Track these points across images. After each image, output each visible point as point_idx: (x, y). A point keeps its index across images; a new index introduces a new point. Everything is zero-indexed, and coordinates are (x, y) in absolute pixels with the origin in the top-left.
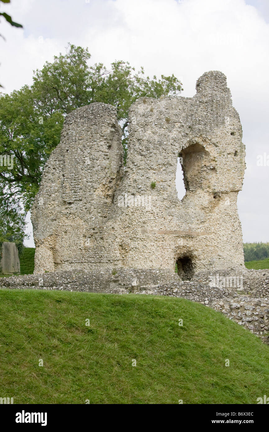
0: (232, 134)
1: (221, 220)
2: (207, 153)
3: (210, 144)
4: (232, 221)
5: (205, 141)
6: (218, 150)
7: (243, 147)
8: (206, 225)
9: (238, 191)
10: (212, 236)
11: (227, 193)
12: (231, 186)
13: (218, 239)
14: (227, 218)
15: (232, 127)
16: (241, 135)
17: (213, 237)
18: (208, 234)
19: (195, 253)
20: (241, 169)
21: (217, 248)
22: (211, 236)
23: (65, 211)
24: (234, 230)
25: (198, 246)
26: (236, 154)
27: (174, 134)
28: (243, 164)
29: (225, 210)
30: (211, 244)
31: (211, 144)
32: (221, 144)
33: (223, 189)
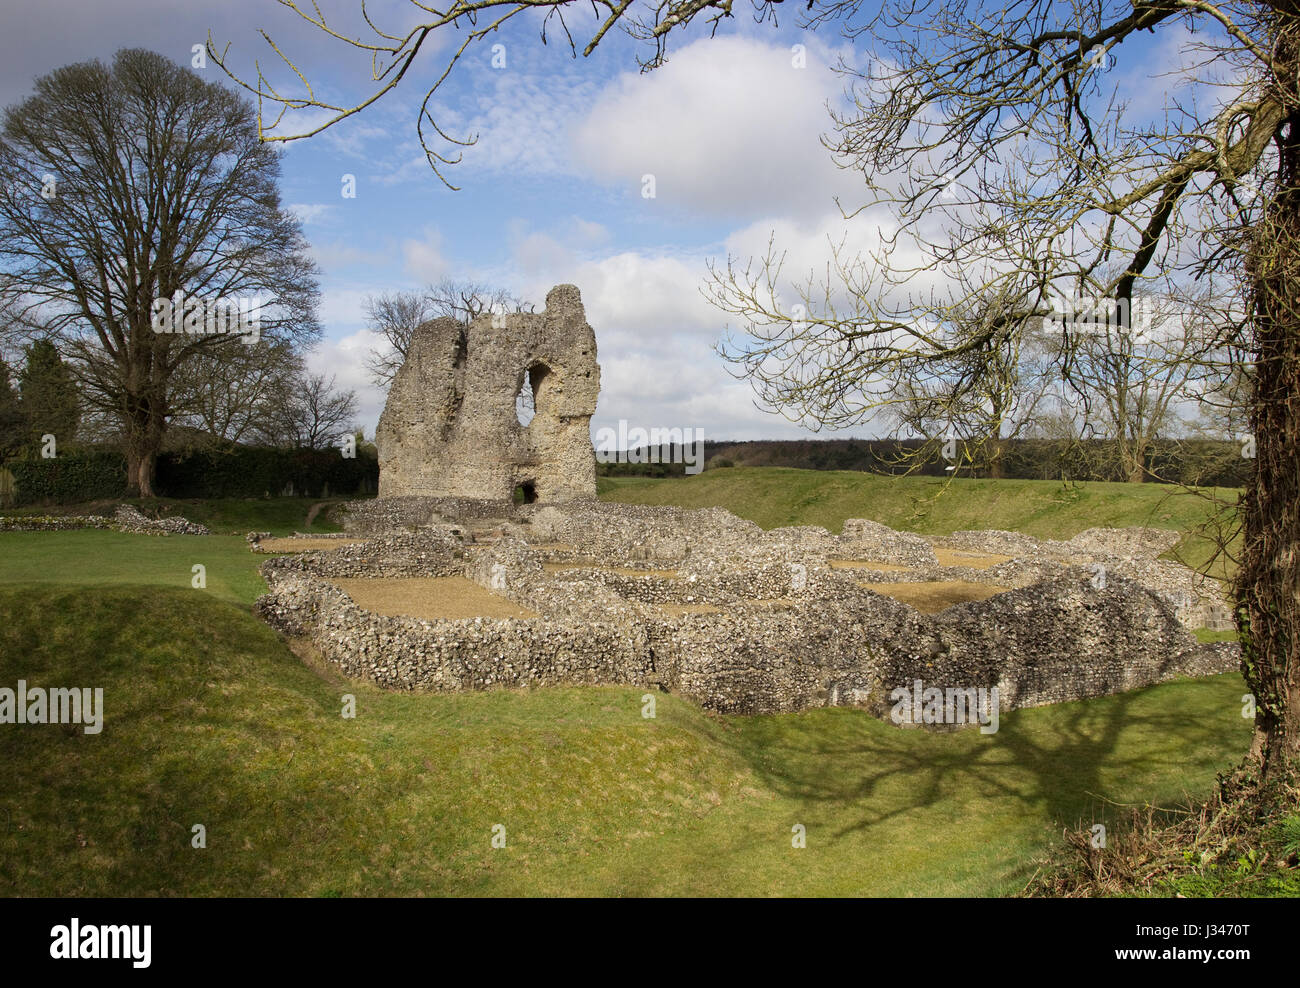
0: (584, 353)
2: (554, 374)
3: (556, 364)
5: (550, 361)
6: (566, 371)
7: (597, 368)
8: (550, 451)
9: (590, 416)
11: (576, 418)
12: (582, 410)
13: (564, 466)
15: (585, 346)
16: (595, 355)
18: (553, 461)
19: (538, 482)
20: (594, 391)
22: (556, 463)
23: (409, 433)
25: (540, 474)
26: (588, 376)
27: (515, 354)
28: (597, 386)
32: (570, 365)
33: (571, 413)
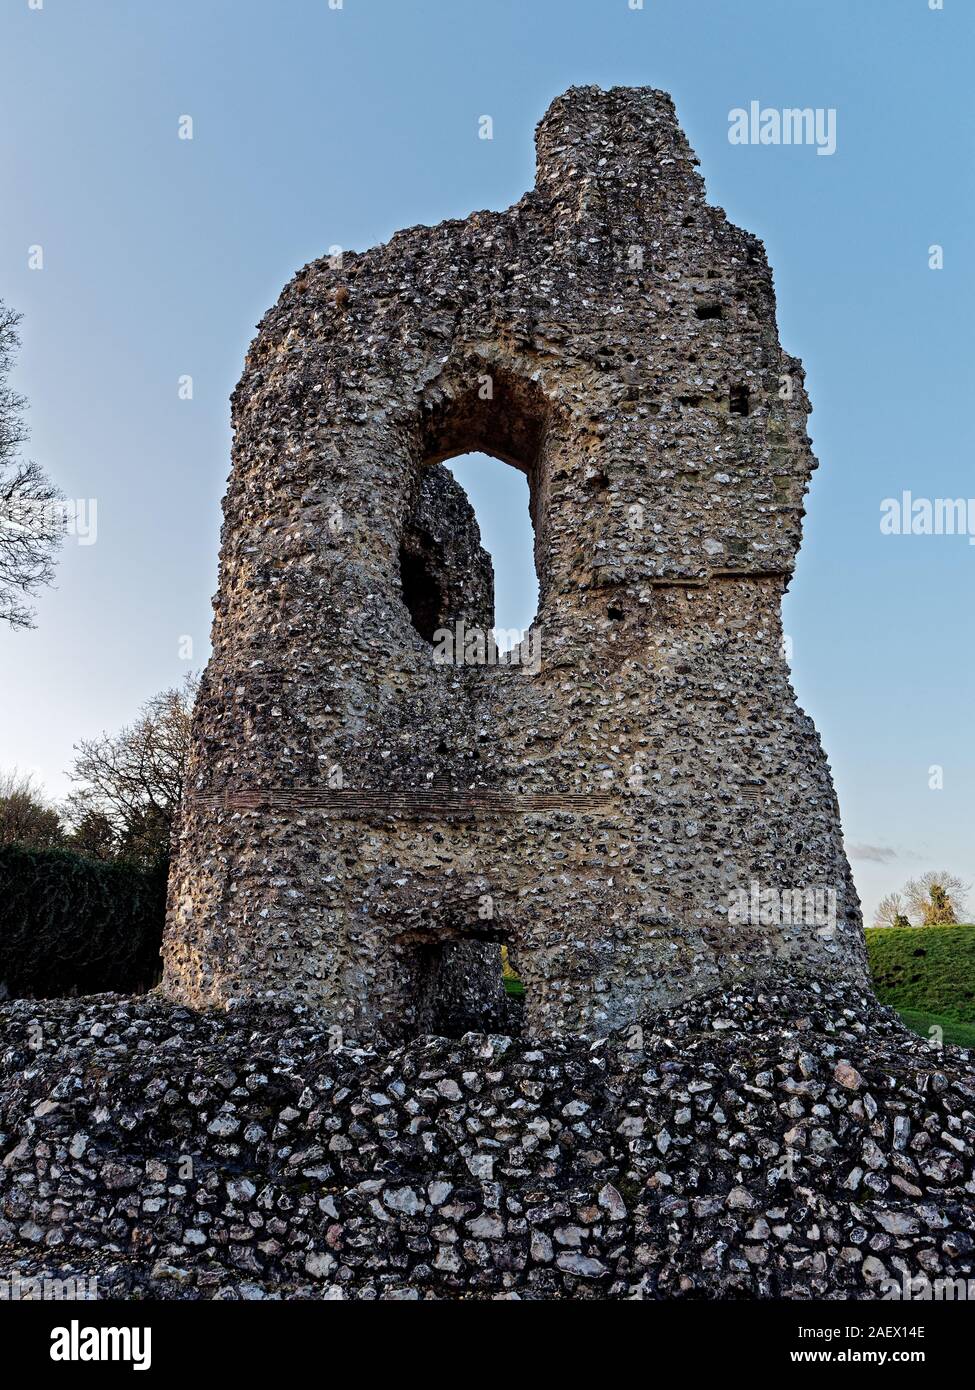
0: (703, 313)
1: (658, 727)
3: (564, 366)
4: (739, 730)
6: (615, 386)
7: (779, 365)
8: (558, 752)
10: (608, 812)
11: (688, 584)
12: (713, 547)
13: (638, 827)
14: (703, 718)
15: (705, 285)
17: (614, 818)
18: (579, 802)
20: (778, 468)
21: (634, 880)
22: (599, 811)
24: (757, 777)
25: (514, 871)
26: (742, 403)
28: (794, 444)
29: (684, 670)
30: (596, 857)
31: (570, 361)
32: (630, 359)
33: (657, 565)
